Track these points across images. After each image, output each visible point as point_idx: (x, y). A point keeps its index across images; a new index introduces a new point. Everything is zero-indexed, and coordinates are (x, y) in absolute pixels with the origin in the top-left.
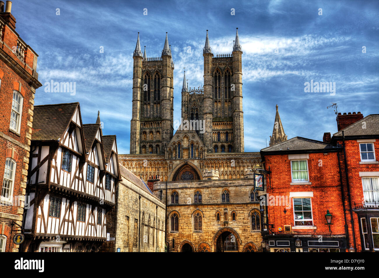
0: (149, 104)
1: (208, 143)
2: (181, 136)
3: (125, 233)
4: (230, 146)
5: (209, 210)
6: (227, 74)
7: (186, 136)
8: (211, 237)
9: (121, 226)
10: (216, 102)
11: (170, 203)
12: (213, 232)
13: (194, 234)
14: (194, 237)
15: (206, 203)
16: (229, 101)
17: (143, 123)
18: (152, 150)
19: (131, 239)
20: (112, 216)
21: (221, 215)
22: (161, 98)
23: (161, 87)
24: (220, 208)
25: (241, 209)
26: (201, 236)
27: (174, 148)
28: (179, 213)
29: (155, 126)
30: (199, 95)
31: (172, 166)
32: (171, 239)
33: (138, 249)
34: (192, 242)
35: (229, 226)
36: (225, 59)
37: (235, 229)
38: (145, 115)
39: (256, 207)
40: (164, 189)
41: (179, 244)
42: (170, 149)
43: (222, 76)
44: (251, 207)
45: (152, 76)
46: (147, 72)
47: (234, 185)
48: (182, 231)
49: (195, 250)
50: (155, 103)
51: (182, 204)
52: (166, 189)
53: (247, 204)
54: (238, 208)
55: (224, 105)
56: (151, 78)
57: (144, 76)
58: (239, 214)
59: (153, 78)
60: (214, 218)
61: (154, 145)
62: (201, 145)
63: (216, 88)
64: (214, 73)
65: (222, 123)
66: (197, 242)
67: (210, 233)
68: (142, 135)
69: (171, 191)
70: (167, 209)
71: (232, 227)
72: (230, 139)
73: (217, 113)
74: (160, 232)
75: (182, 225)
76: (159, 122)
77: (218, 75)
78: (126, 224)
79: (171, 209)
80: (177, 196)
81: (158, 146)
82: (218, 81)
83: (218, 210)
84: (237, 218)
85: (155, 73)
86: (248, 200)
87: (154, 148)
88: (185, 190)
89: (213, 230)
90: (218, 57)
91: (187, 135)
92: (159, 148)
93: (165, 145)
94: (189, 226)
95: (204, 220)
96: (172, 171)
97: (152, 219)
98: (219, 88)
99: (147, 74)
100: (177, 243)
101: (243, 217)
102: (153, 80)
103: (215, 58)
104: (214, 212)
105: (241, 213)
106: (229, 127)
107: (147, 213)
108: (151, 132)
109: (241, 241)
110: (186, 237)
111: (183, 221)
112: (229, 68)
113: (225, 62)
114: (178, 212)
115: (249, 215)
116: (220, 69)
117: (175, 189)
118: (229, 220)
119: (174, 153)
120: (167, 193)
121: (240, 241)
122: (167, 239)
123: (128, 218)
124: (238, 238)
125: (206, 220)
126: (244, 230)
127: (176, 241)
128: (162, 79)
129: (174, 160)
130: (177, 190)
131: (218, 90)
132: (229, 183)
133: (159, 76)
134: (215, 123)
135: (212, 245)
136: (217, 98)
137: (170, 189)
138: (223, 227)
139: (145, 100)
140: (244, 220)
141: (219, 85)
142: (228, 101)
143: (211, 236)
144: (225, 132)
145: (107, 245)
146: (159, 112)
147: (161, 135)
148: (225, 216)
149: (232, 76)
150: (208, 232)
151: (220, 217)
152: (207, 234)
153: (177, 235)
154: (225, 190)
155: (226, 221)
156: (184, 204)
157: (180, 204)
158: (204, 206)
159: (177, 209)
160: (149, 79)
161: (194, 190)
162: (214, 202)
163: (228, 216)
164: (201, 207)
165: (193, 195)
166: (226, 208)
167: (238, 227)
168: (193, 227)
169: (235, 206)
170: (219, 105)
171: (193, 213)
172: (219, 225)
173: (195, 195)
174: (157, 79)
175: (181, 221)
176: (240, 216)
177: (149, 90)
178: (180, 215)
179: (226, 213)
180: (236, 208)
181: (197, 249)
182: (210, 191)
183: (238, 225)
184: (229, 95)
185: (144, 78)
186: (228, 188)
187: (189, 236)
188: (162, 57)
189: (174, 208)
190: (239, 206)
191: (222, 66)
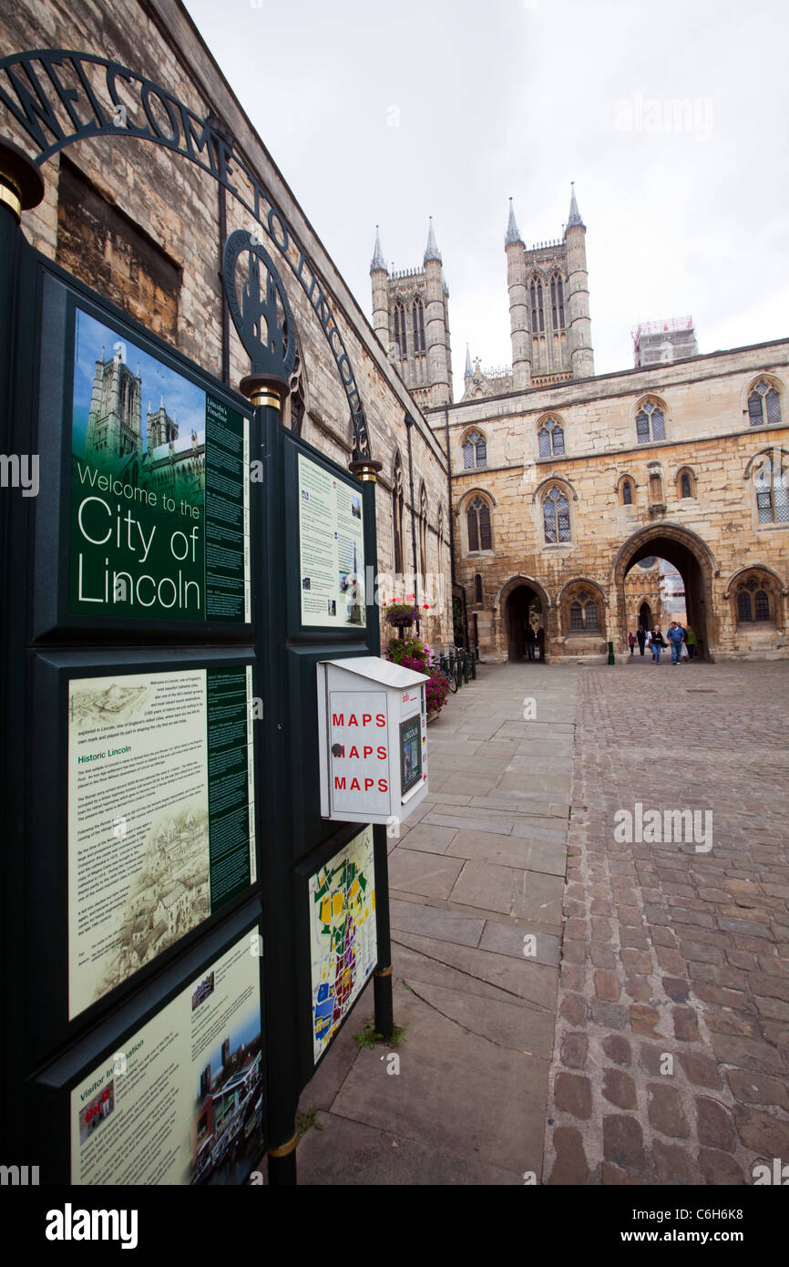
0: (406, 358)
5: (593, 474)
6: (556, 280)
8: (606, 560)
10: (536, 338)
11: (459, 468)
12: (610, 544)
14: (546, 564)
15: (582, 454)
16: (563, 334)
21: (637, 486)
22: (427, 345)
23: (425, 323)
24: (634, 463)
25: (713, 458)
26: (570, 558)
28: (490, 495)
29: (419, 398)
32: (469, 577)
34: (538, 579)
35: (671, 519)
36: (551, 250)
37: (693, 527)
39: (772, 444)
41: (497, 587)
43: (547, 285)
44: (752, 447)
45: (407, 305)
47: (682, 379)
48: (504, 549)
49: (550, 604)
50: (418, 356)
51: (500, 465)
52: (447, 428)
53: (736, 437)
54: (701, 454)
56: (406, 310)
57: (393, 308)
58: (705, 475)
59: (411, 309)
60: (614, 498)
63: (534, 312)
64: (529, 282)
65: (551, 377)
66: (556, 578)
67: (600, 548)
69: (461, 431)
70: (453, 488)
71: (682, 521)
75: (502, 531)
76: (427, 390)
77: (536, 286)
79: (464, 487)
80: (482, 443)
82: (537, 297)
83: (625, 469)
84: (699, 488)
85: (414, 300)
86: (742, 424)
88: (506, 422)
89: (611, 536)
90: (536, 248)
94: (526, 532)
95: (578, 510)
98: (541, 311)
99: (399, 304)
100: (491, 587)
101: (721, 482)
102: (411, 312)
103: (530, 251)
104: (612, 479)
105: (714, 470)
109: (719, 565)
110: (518, 566)
111: (506, 517)
113: (550, 256)
114: (486, 492)
115: (745, 473)
116: (542, 270)
117: (472, 422)
118: (669, 500)
120: (448, 438)
121: (713, 566)
122: (457, 577)
124: (706, 556)
125: (583, 509)
126: (730, 525)
127: (486, 581)
128: (426, 307)
130: (480, 425)
131: (538, 315)
132: (662, 375)
133: (421, 304)
135: (609, 586)
137: (457, 425)
138: (648, 523)
139: (398, 352)
140: (728, 493)
141: (541, 304)
142: (559, 334)
143: (603, 557)
146: (425, 373)
148: (652, 486)
149: (567, 281)
150: (594, 545)
151: (632, 494)
152: (591, 551)
153: (490, 562)
154: (648, 402)
155: (657, 503)
156: (507, 464)
157: (493, 467)
158: (575, 462)
159: (483, 483)
160: (403, 312)
161: (538, 416)
162: (610, 445)
163: (664, 485)
164: (563, 467)
165: (535, 432)
166: (656, 460)
167: (706, 518)
168: (540, 533)
169: (691, 448)
170: (543, 345)
171: (538, 489)
172: (633, 517)
173: (539, 434)
174: (418, 310)
175: (499, 520)
176: (710, 481)
177: (404, 334)
178: (493, 500)
179: (655, 477)
180: (694, 455)
181: (558, 602)
182: (594, 412)
183: (703, 512)
184: (562, 321)
185: (393, 311)
186: (658, 393)
187: (529, 562)
188: (425, 265)
189: (474, 483)
190: (708, 452)
191: (545, 266)
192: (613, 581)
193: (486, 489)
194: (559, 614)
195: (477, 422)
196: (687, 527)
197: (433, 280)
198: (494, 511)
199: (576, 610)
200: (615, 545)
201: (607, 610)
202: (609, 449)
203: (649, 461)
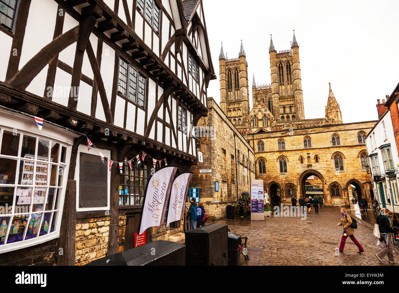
0: (232, 91)
1: (277, 115)
2: (256, 111)
3: (222, 166)
4: (293, 116)
5: (293, 155)
6: (288, 64)
7: (260, 110)
9: (218, 158)
10: (281, 85)
11: (257, 151)
13: (281, 176)
14: (280, 178)
15: (290, 150)
17: (228, 104)
18: (236, 123)
19: (229, 174)
20: (206, 146)
21: (304, 159)
22: (240, 86)
23: (239, 78)
24: (303, 153)
25: (323, 153)
26: (287, 177)
27: (252, 120)
28: (265, 159)
29: (236, 106)
30: (264, 90)
33: (236, 185)
34: (278, 182)
35: (313, 168)
36: (286, 54)
37: (319, 171)
38: (230, 99)
39: (338, 151)
40: (251, 140)
41: (267, 184)
42: (249, 121)
43: (285, 66)
44: (333, 151)
45: (233, 71)
46: (229, 69)
47: (315, 132)
48: (269, 174)
49: (282, 189)
50: (236, 90)
51: (268, 151)
52: (253, 140)
53: (329, 148)
54: (320, 152)
55: (287, 87)
56: (232, 73)
57: (227, 72)
58: (321, 157)
59: (234, 73)
60: (298, 162)
61: (237, 119)
62: (272, 116)
63: (280, 75)
64: (278, 65)
65: (287, 100)
66: (283, 182)
67: (295, 175)
68: (228, 113)
69: (257, 141)
70: (255, 156)
71: (316, 169)
72: (293, 111)
73: (282, 93)
74: (252, 173)
75: (268, 169)
76: (240, 103)
77: (281, 66)
78: (223, 157)
79: (258, 156)
80: (263, 144)
81: (240, 119)
82: (281, 70)
83: (301, 154)
84: (320, 160)
85: (235, 69)
86: (331, 145)
87: (237, 121)
88: (270, 139)
89: (298, 172)
90: (280, 53)
92: (241, 121)
93: (245, 118)
94: (275, 169)
97: (246, 160)
98: (283, 75)
99: (229, 71)
101: (325, 159)
103: (278, 54)
104: (297, 157)
105: (324, 156)
106: (292, 103)
107: (242, 153)
108: (234, 110)
109: (326, 181)
110: (273, 178)
111: (269, 165)
112: (289, 59)
113: (286, 56)
115: (332, 157)
116: (283, 61)
117: (260, 139)
118: (313, 163)
119: (252, 123)
120: (254, 142)
121: (324, 181)
123: (224, 152)
124: (322, 178)
125: (290, 164)
126: (328, 171)
127: (265, 182)
128: (240, 72)
129: (252, 128)
130: (262, 140)
131: (281, 77)
132: (310, 131)
133: (237, 71)
134: (281, 100)
135: (297, 185)
136: (281, 82)
137: (256, 139)
138: (307, 169)
139: (229, 88)
140: (327, 162)
141: (283, 73)
142: (290, 84)
143: (296, 177)
144: (289, 106)
145: (203, 177)
146: (239, 96)
147: (242, 111)
148: (308, 159)
149: (292, 65)
150: (293, 174)
151: (303, 161)
152: (293, 175)
153: (265, 177)
154: (307, 137)
155: (310, 164)
156: (270, 151)
157: (266, 151)
158: (288, 152)
159: (263, 155)
160: (231, 74)
161: (278, 138)
162: (297, 148)
163: (311, 159)
164: (285, 153)
165: (277, 143)
166: (309, 153)
167: (322, 168)
168: (279, 170)
169: (318, 150)
170: (283, 87)
171: (278, 158)
172: (303, 167)
173: (278, 143)
174: (236, 73)
175: (267, 165)
176: (323, 159)
177: (231, 82)
178: (266, 160)
179: (309, 157)
180: (318, 152)
181: (284, 189)
182: (293, 139)
183: (321, 167)
184: (291, 79)
185: (227, 73)
186: (309, 135)
187: (276, 177)
188: (239, 57)
189: (261, 155)
190: (322, 151)
191: (284, 59)
192: (298, 184)
193: (264, 157)
194: (284, 192)
195: (262, 139)
196: (317, 170)
197: (242, 63)
198: (266, 163)
199: (289, 191)
200: (299, 174)
201: (297, 192)
202: (297, 149)
203: (307, 153)
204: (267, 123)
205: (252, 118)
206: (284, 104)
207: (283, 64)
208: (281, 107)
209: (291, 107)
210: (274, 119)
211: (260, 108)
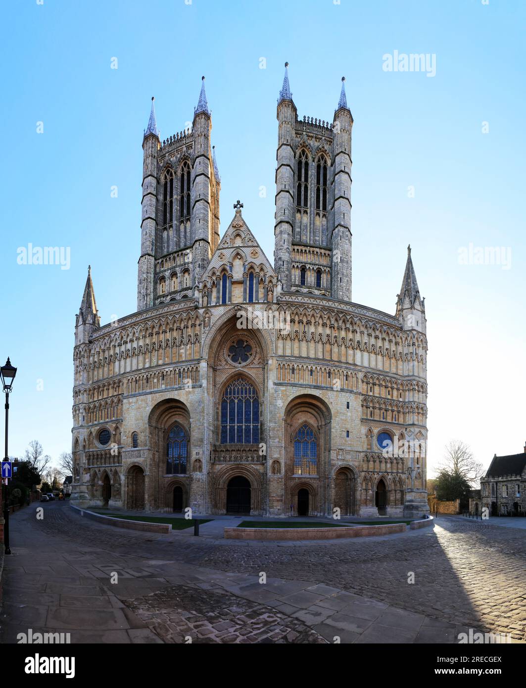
0: (171, 226)
1: (283, 281)
2: (228, 256)
6: (322, 163)
7: (238, 254)
10: (299, 211)
16: (324, 215)
17: (160, 261)
22: (192, 206)
27: (214, 283)
29: (179, 261)
31: (209, 321)
36: (320, 129)
42: (205, 285)
43: (313, 165)
45: (176, 171)
46: (168, 166)
50: (183, 222)
56: (174, 175)
59: (179, 174)
61: (179, 297)
62: (271, 272)
63: (300, 185)
64: (297, 153)
65: (311, 250)
72: (325, 285)
73: (300, 233)
77: (303, 161)
81: (185, 296)
82: (303, 171)
90: (306, 121)
91: (240, 252)
96: (209, 331)
98: (306, 187)
99: (168, 171)
102: (179, 178)
103: (301, 122)
106: (323, 261)
108: (174, 274)
112: (325, 149)
113: (319, 134)
116: (310, 145)
119: (214, 294)
129: (213, 307)
131: (303, 190)
134: (296, 247)
136: (300, 204)
139: (165, 221)
141: (306, 180)
142: (321, 215)
144: (315, 269)
146: (188, 238)
147: (191, 275)
149: (333, 164)
160: (171, 179)
170: (305, 219)
174: (185, 175)
184: (325, 203)
185: (162, 177)
191: (314, 143)
204: (257, 292)
205: (214, 278)
206: (303, 258)
207: (310, 158)
208: (296, 266)
209: (319, 273)
210: (274, 281)
211: (239, 247)
